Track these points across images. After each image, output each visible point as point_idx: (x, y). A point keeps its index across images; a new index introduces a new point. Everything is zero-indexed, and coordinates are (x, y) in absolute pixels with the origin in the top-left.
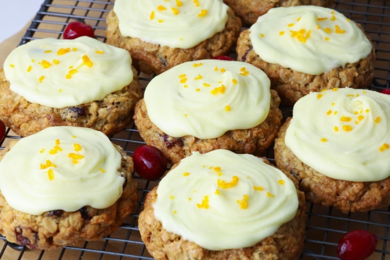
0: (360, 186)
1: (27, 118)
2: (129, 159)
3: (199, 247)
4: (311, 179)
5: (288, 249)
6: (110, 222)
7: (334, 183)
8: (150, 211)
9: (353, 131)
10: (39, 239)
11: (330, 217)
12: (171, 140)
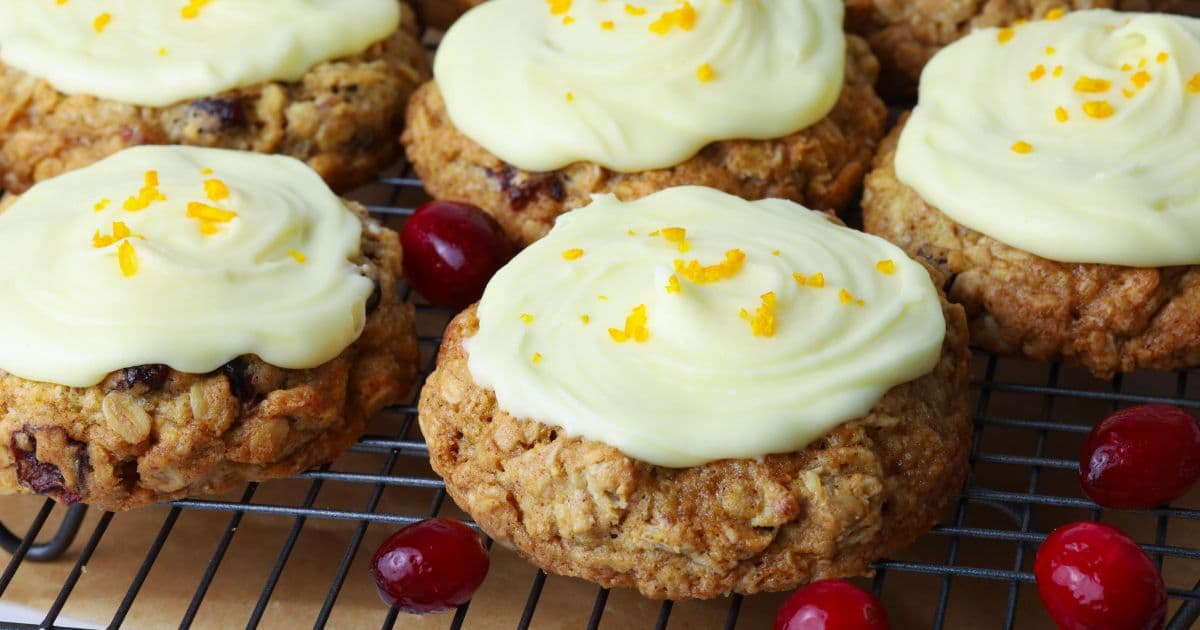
0: (1146, 281)
1: (55, 142)
2: (389, 236)
3: (617, 453)
4: (986, 272)
5: (915, 465)
6: (329, 415)
7: (1062, 278)
8: (456, 363)
9: (1119, 118)
10: (91, 469)
11: (1053, 391)
12: (523, 182)
